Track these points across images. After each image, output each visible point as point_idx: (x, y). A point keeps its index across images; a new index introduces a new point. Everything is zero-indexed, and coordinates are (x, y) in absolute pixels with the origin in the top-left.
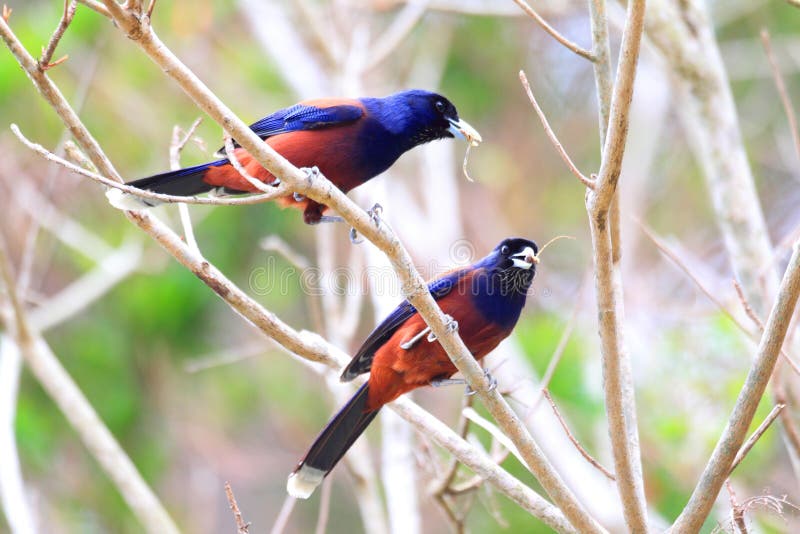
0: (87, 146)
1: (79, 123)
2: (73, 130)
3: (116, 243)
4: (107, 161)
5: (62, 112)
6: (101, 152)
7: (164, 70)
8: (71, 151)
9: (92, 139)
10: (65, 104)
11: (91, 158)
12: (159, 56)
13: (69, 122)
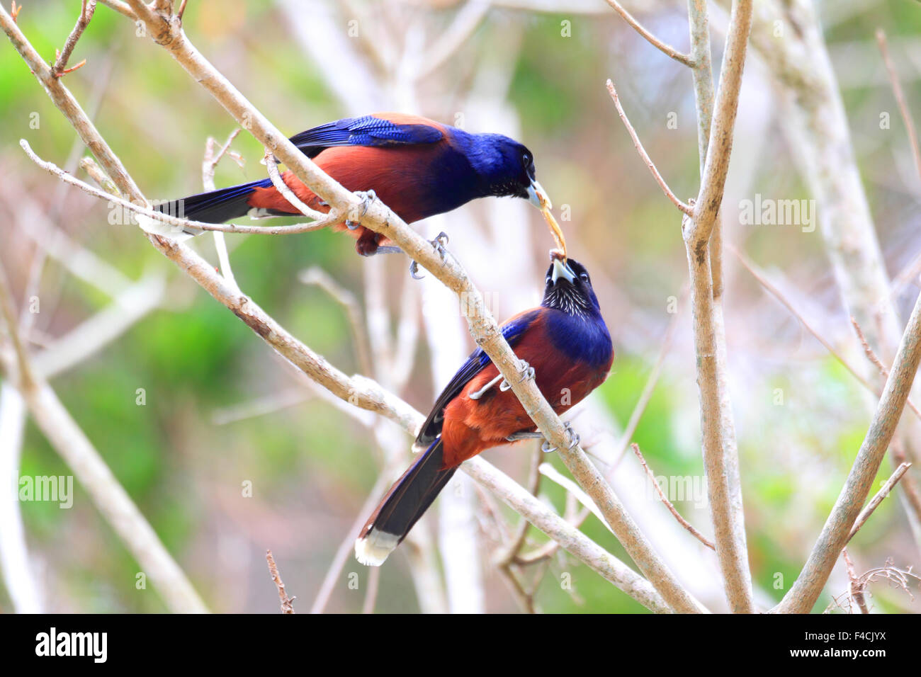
0: (108, 164)
1: (98, 138)
2: (92, 145)
3: (134, 274)
4: (131, 182)
5: (79, 125)
6: (124, 171)
7: (197, 80)
8: (89, 168)
9: (114, 156)
10: (84, 116)
11: (113, 178)
12: (192, 64)
13: (86, 136)
